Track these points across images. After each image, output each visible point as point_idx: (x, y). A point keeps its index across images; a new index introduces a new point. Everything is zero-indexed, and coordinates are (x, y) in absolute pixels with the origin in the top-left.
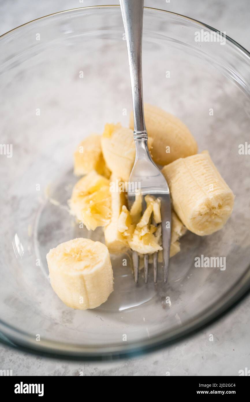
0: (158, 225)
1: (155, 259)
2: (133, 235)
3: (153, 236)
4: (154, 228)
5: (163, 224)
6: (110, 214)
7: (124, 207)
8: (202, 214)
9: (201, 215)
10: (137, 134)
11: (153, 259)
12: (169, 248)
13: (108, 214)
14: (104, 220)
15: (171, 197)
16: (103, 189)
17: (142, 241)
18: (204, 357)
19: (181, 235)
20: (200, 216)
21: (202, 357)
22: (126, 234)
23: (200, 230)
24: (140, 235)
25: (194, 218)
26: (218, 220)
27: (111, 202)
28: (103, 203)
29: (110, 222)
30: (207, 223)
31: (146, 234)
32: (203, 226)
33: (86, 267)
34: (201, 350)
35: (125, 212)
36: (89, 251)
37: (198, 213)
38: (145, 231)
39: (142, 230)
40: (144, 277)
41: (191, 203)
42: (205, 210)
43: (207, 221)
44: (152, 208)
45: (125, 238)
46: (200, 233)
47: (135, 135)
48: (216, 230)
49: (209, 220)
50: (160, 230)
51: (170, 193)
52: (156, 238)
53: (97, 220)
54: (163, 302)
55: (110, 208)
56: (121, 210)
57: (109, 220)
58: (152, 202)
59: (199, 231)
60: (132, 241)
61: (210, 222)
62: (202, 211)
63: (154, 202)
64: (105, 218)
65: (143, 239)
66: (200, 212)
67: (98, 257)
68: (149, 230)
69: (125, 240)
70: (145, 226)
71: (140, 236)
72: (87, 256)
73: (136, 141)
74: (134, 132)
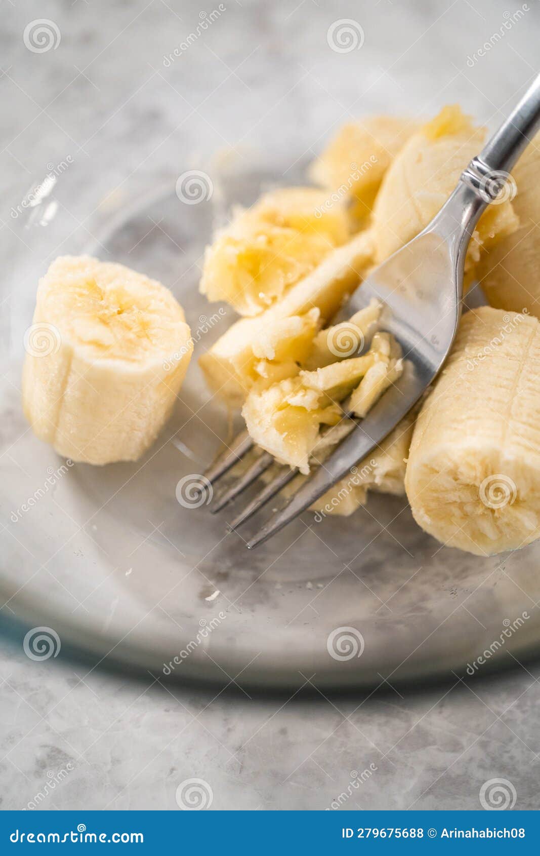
0: (353, 416)
1: (278, 482)
2: (275, 383)
3: (317, 428)
4: (334, 413)
5: (363, 424)
6: (274, 299)
7: (315, 313)
8: (460, 477)
9: (456, 479)
10: (479, 169)
11: (275, 477)
12: (329, 487)
13: (272, 294)
14: (249, 299)
15: (434, 383)
16: (321, 240)
17: (278, 415)
18: (174, 772)
19: (378, 481)
20: (450, 479)
21: (172, 770)
22: (261, 368)
23: (428, 511)
24: (287, 397)
25: (434, 471)
26: (486, 527)
27: (302, 277)
28: (286, 267)
29: (259, 315)
30: (456, 511)
31: (301, 409)
32: (441, 510)
33: (98, 345)
34: (186, 753)
35: (306, 324)
36: (145, 325)
37: (450, 465)
38: (305, 400)
39: (301, 394)
40: (222, 496)
41: (455, 429)
42: (473, 474)
43: (461, 505)
44: (368, 368)
45: (256, 376)
46: (422, 517)
47: (472, 169)
48: (465, 547)
49: (468, 508)
50: (344, 430)
51: (439, 375)
52: (319, 438)
53: (238, 287)
54: (211, 583)
55: (288, 287)
56: (303, 312)
57: (259, 309)
58: (381, 354)
59: (422, 512)
60: (260, 395)
61: (466, 516)
62: (463, 469)
63: (387, 360)
64: (256, 296)
65: (283, 411)
66: (457, 467)
67: (146, 350)
68: (316, 406)
69: (250, 379)
70: (316, 390)
71: (284, 400)
72: (128, 328)
73: (461, 183)
74: (476, 159)
